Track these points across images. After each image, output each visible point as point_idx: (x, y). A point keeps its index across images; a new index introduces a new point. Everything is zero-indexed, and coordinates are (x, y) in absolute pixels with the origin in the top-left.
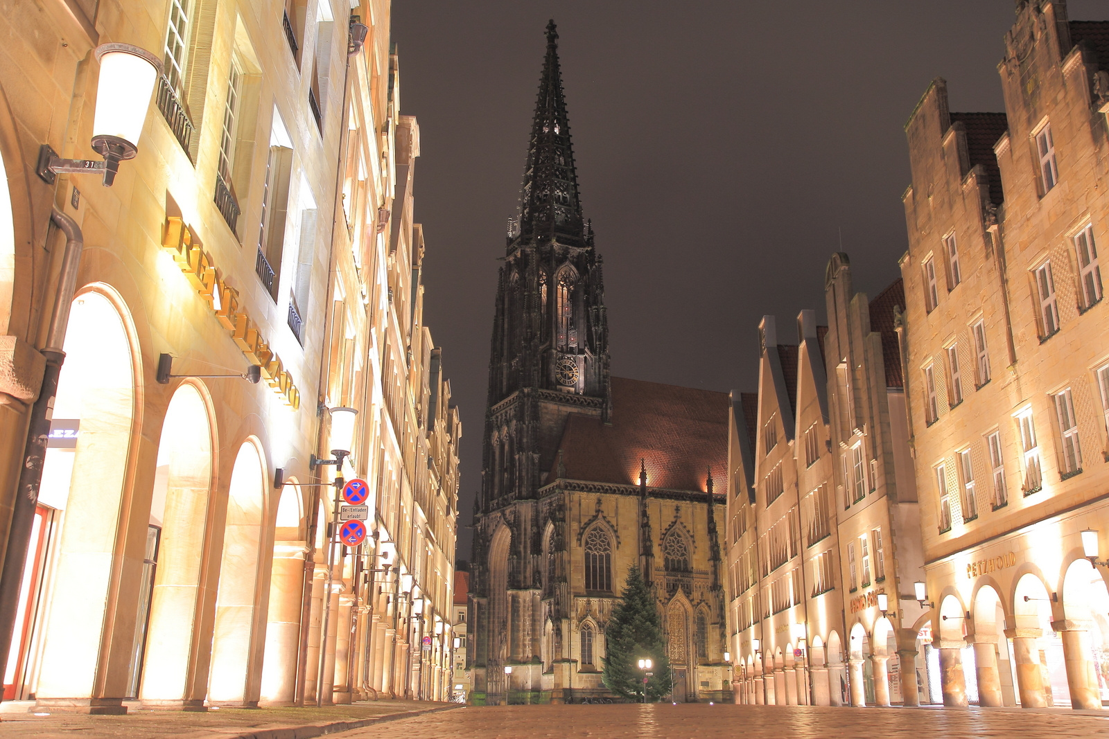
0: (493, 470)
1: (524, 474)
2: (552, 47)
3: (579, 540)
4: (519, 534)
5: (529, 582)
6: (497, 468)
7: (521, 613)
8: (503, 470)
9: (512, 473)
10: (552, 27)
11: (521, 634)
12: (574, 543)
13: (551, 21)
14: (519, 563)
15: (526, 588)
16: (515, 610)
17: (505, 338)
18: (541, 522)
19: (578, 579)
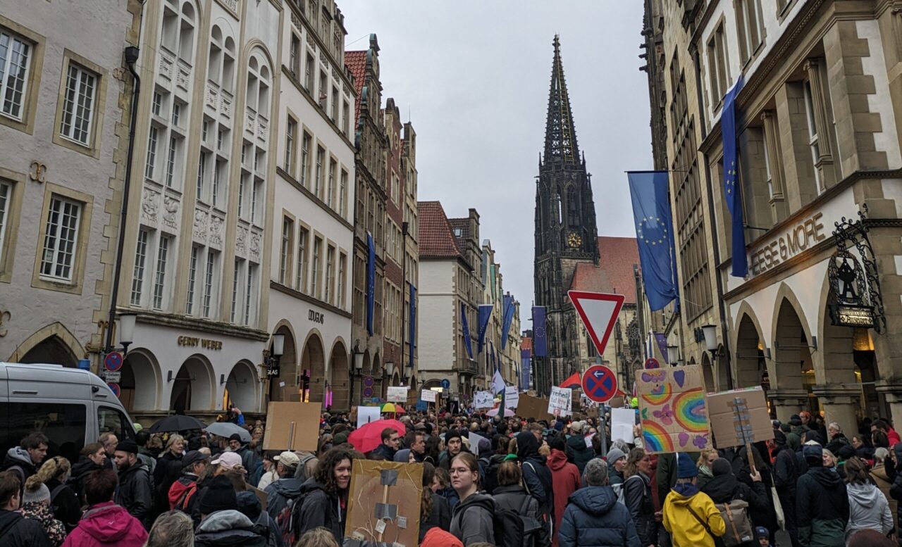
0: (540, 291)
1: (555, 297)
2: (557, 52)
3: (583, 333)
4: (554, 329)
5: (561, 352)
6: (542, 291)
7: (558, 369)
8: (545, 293)
9: (549, 295)
10: (556, 39)
11: (558, 380)
12: (581, 335)
13: (556, 36)
14: (555, 343)
15: (559, 357)
16: (555, 368)
17: (542, 221)
18: (565, 322)
19: (584, 353)
